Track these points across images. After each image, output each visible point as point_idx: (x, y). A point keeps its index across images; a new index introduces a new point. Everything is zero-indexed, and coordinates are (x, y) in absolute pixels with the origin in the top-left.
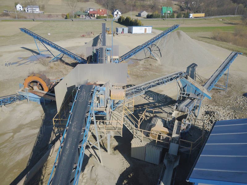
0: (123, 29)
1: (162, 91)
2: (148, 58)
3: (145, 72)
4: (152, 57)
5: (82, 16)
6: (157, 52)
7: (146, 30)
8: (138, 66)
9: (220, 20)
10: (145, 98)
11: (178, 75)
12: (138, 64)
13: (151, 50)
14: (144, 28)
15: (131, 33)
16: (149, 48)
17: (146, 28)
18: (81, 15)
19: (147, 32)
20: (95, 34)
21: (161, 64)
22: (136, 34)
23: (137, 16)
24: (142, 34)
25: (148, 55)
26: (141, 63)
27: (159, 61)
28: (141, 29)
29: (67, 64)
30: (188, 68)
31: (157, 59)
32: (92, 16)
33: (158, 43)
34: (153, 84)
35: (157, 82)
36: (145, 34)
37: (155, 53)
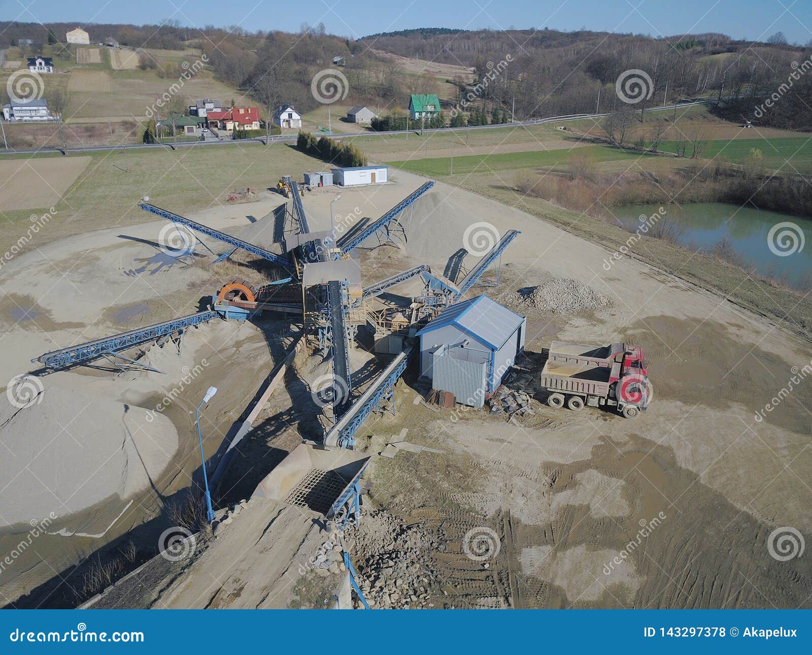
0: (321, 177)
1: (408, 294)
2: (385, 245)
3: (381, 270)
4: (391, 243)
5: (190, 130)
6: (398, 234)
7: (373, 175)
8: (368, 261)
9: (558, 128)
10: (384, 303)
11: (420, 269)
12: (367, 257)
13: (388, 230)
14: (369, 172)
15: (340, 185)
16: (385, 226)
17: (374, 171)
18: (186, 128)
19: (377, 181)
20: (255, 192)
21: (406, 255)
22: (352, 188)
23: (344, 120)
24: (367, 186)
25: (384, 240)
26: (373, 254)
27: (403, 250)
28: (364, 174)
29: (241, 264)
30: (451, 259)
31: (400, 246)
32: (216, 126)
33: (400, 217)
34: (392, 281)
35: (397, 279)
36: (373, 185)
37: (396, 237)
